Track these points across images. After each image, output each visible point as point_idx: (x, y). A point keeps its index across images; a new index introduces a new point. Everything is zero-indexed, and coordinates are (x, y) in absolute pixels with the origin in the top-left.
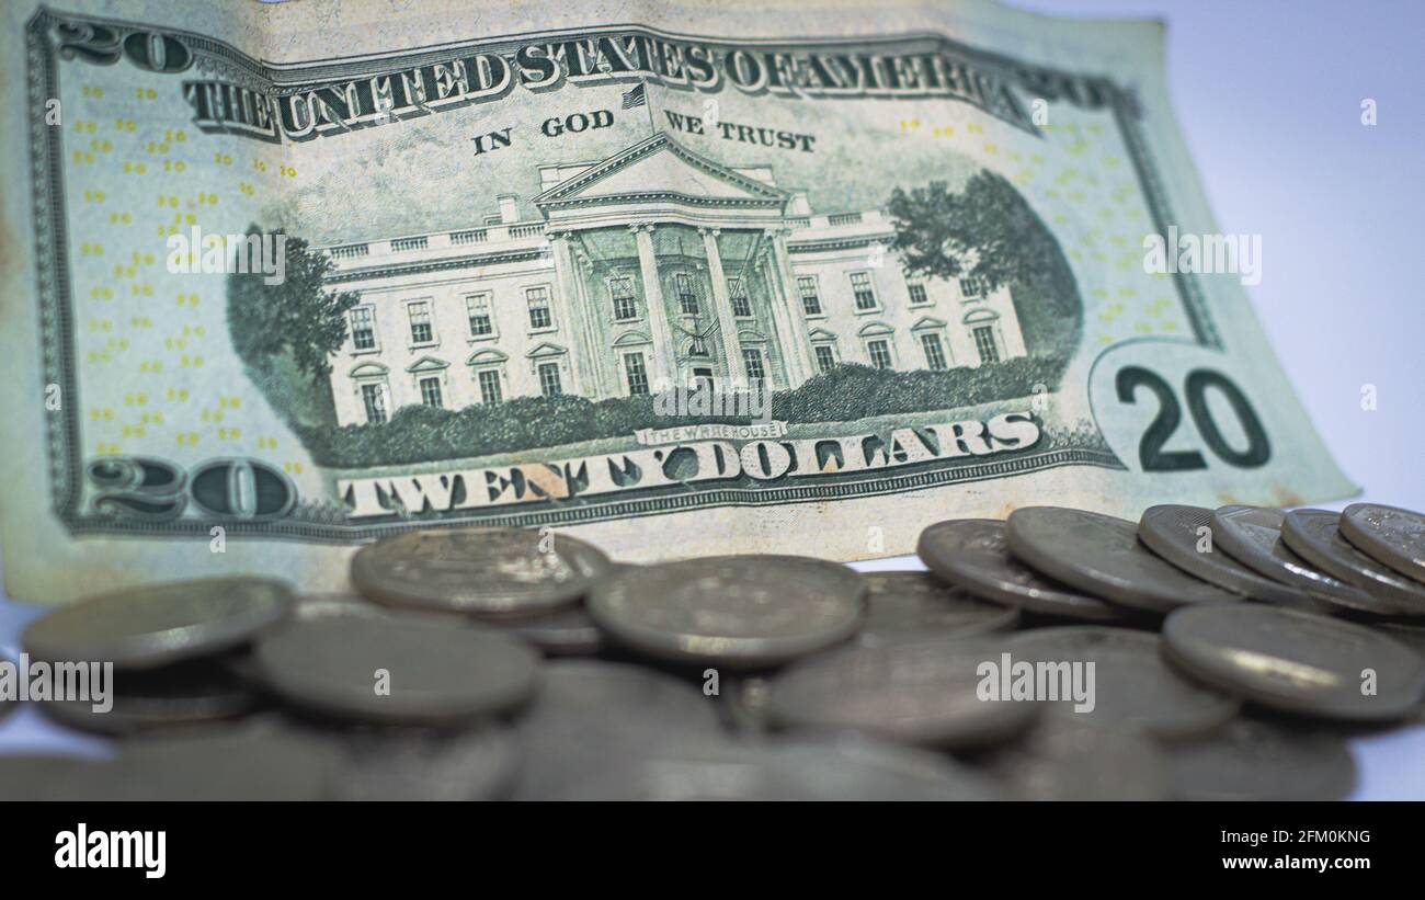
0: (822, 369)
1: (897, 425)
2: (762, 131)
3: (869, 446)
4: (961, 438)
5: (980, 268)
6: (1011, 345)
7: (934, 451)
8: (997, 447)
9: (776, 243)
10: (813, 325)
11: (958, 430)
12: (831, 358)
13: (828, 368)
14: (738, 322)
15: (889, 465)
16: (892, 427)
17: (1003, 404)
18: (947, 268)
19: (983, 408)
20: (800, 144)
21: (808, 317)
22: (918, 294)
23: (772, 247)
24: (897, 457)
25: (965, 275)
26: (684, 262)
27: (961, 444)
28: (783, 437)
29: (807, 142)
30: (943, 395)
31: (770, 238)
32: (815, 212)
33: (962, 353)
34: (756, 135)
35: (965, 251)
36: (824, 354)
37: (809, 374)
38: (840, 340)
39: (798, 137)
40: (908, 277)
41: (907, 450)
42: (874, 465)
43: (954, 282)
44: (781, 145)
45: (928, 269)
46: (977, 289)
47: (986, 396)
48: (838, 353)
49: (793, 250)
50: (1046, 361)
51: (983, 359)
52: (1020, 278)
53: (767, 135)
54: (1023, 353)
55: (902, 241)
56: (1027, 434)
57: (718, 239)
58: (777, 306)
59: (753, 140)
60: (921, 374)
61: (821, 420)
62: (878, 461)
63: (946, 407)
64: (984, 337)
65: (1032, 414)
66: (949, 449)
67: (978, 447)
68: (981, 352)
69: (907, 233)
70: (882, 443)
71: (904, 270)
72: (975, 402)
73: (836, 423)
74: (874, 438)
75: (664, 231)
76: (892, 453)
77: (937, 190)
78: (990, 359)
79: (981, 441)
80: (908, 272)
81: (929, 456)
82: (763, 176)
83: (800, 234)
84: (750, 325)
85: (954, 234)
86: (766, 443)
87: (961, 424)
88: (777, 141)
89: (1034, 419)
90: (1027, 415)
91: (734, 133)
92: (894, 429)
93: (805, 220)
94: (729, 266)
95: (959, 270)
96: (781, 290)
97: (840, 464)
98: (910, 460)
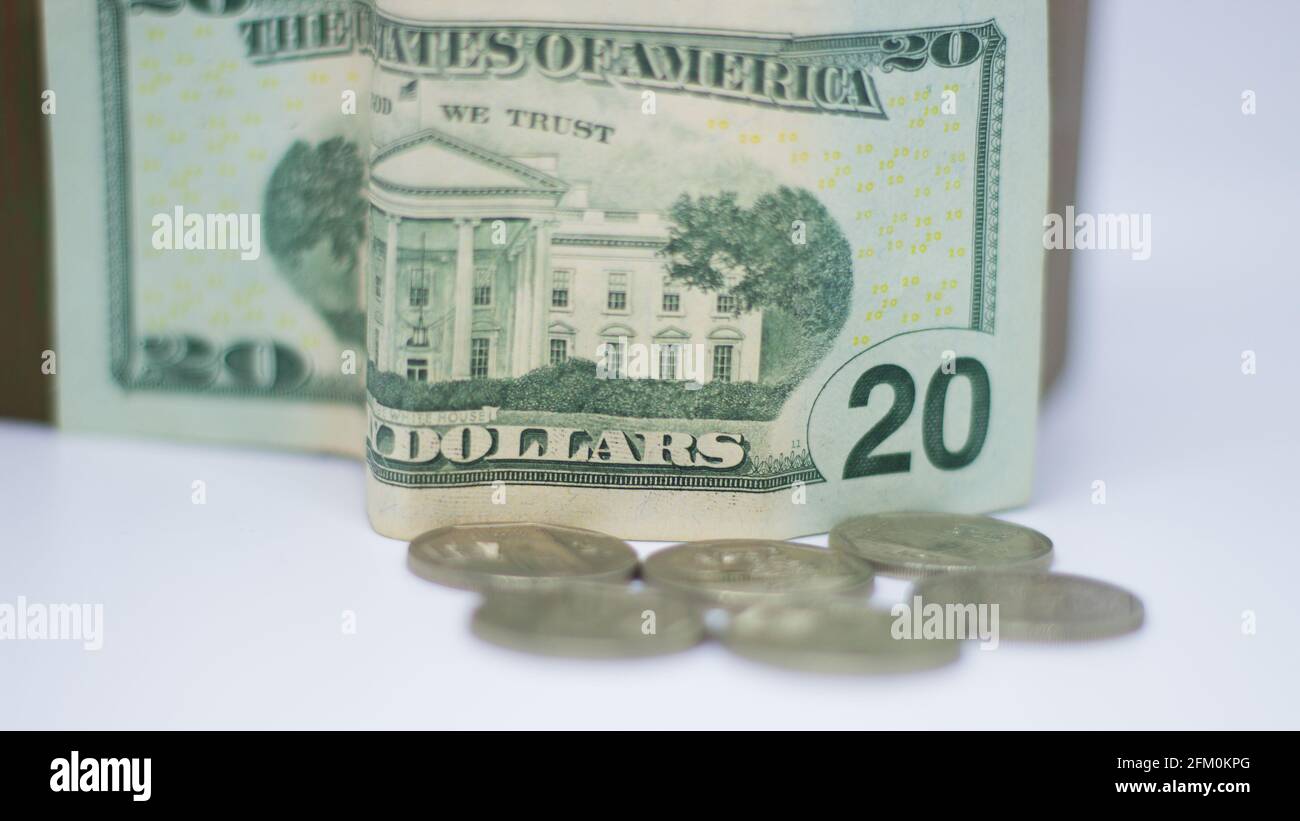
0: (552, 361)
1: (608, 427)
2: (557, 119)
3: (577, 440)
4: (668, 447)
8: (700, 462)
9: (540, 233)
10: (554, 317)
11: (667, 440)
12: (564, 352)
13: (558, 360)
14: (475, 311)
16: (605, 426)
20: (597, 134)
21: (553, 308)
22: (671, 302)
23: (534, 237)
24: (601, 454)
25: (724, 291)
27: (666, 454)
28: (491, 422)
29: (605, 132)
30: (664, 405)
31: (535, 228)
32: (592, 205)
34: (550, 123)
35: (732, 267)
38: (579, 337)
39: (597, 127)
40: (667, 284)
41: (611, 450)
43: (712, 295)
44: (575, 134)
45: (691, 279)
46: (731, 307)
48: (573, 347)
49: (557, 241)
51: (715, 376)
53: (563, 123)
54: (755, 379)
55: (672, 248)
57: (476, 228)
59: (544, 127)
60: (650, 382)
61: (536, 408)
62: (581, 455)
64: (723, 356)
65: (742, 438)
67: (681, 458)
68: (716, 369)
69: (680, 241)
70: (590, 439)
71: (665, 277)
72: (692, 415)
73: (550, 413)
74: (585, 433)
76: (596, 451)
78: (722, 377)
79: (688, 454)
80: (668, 279)
81: (632, 460)
84: (488, 315)
88: (572, 128)
90: (739, 440)
91: (524, 120)
92: (606, 429)
94: (479, 254)
95: (720, 285)
96: (532, 280)
97: (541, 452)
98: (613, 460)
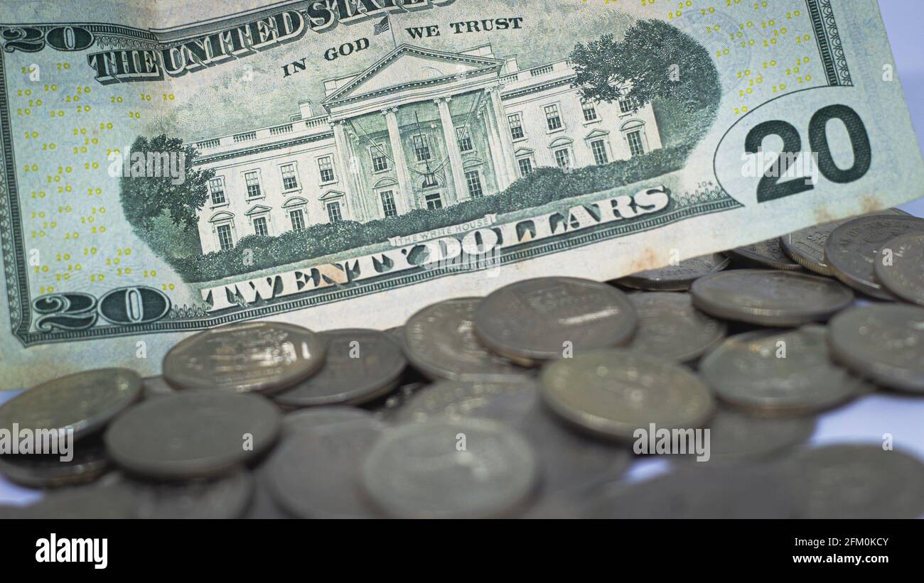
5: (633, 92)
6: (652, 141)
7: (597, 219)
15: (567, 231)
17: (644, 182)
18: (611, 94)
19: (631, 187)
26: (420, 127)
33: (619, 150)
36: (525, 165)
37: (513, 179)
42: (557, 232)
47: (635, 178)
50: (676, 149)
52: (661, 95)
56: (660, 201)
58: (493, 138)
63: (607, 188)
66: (607, 215)
75: (404, 110)
77: (606, 41)
82: (485, 52)
83: (511, 86)
85: (616, 70)
86: (481, 231)
87: (616, 199)
89: (666, 191)
93: (515, 76)
